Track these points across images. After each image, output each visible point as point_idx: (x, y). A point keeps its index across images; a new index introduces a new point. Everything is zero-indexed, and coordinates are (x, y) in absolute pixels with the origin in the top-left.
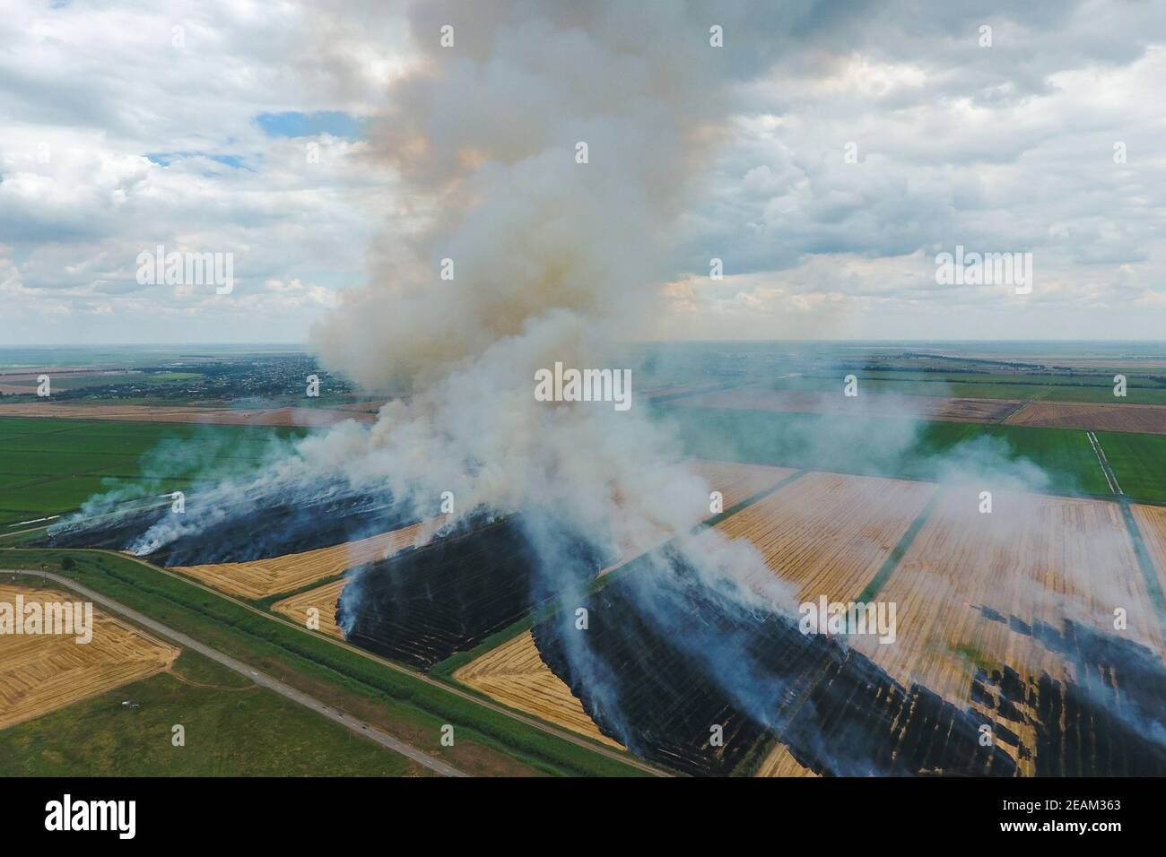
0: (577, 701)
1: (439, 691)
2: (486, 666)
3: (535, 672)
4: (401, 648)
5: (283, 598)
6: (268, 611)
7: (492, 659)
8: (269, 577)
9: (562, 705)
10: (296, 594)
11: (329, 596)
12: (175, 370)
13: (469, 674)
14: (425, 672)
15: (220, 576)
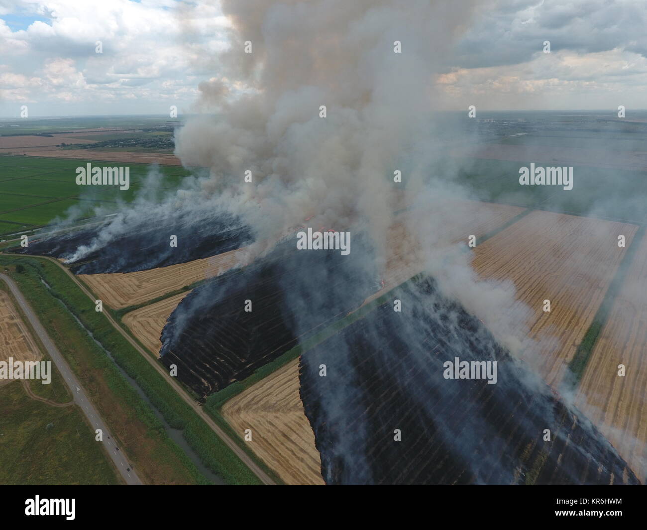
0: (316, 454)
1: (205, 428)
2: (253, 399)
3: (290, 410)
4: (195, 370)
5: (135, 309)
6: (118, 321)
7: (260, 391)
8: (135, 288)
9: (302, 460)
10: (147, 305)
11: (167, 309)
12: (159, 130)
13: (236, 407)
14: (202, 401)
15: (106, 285)
